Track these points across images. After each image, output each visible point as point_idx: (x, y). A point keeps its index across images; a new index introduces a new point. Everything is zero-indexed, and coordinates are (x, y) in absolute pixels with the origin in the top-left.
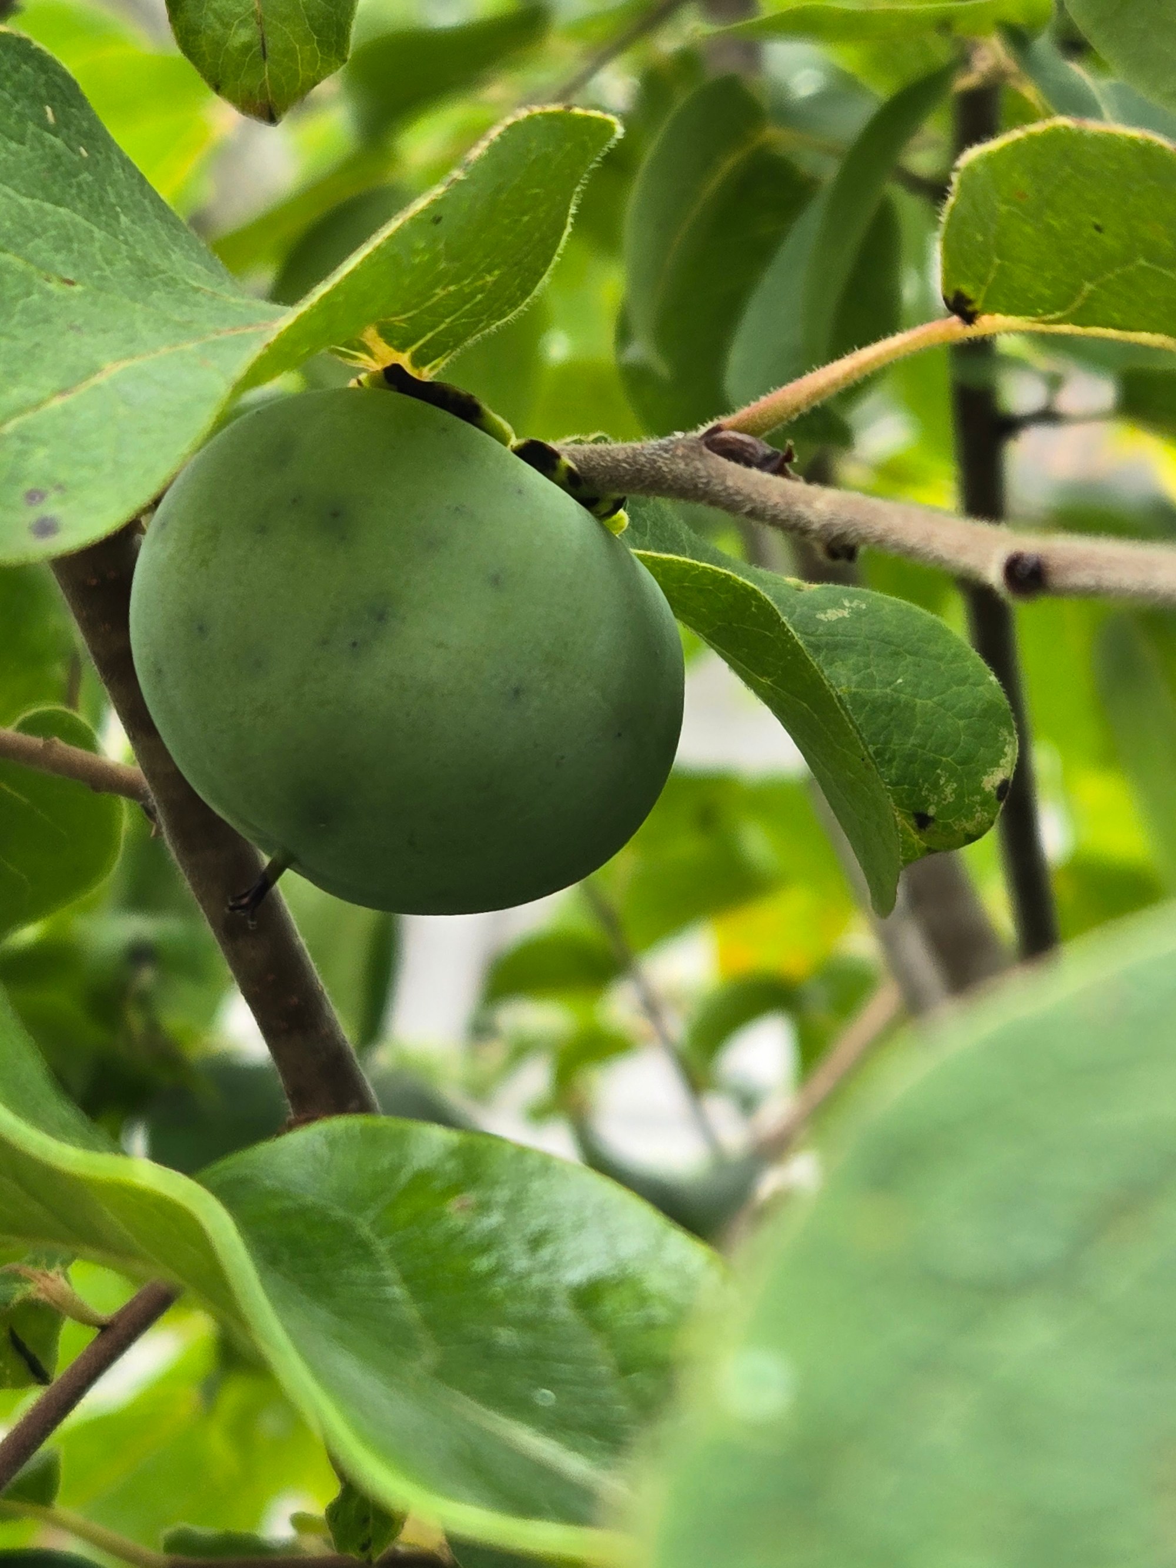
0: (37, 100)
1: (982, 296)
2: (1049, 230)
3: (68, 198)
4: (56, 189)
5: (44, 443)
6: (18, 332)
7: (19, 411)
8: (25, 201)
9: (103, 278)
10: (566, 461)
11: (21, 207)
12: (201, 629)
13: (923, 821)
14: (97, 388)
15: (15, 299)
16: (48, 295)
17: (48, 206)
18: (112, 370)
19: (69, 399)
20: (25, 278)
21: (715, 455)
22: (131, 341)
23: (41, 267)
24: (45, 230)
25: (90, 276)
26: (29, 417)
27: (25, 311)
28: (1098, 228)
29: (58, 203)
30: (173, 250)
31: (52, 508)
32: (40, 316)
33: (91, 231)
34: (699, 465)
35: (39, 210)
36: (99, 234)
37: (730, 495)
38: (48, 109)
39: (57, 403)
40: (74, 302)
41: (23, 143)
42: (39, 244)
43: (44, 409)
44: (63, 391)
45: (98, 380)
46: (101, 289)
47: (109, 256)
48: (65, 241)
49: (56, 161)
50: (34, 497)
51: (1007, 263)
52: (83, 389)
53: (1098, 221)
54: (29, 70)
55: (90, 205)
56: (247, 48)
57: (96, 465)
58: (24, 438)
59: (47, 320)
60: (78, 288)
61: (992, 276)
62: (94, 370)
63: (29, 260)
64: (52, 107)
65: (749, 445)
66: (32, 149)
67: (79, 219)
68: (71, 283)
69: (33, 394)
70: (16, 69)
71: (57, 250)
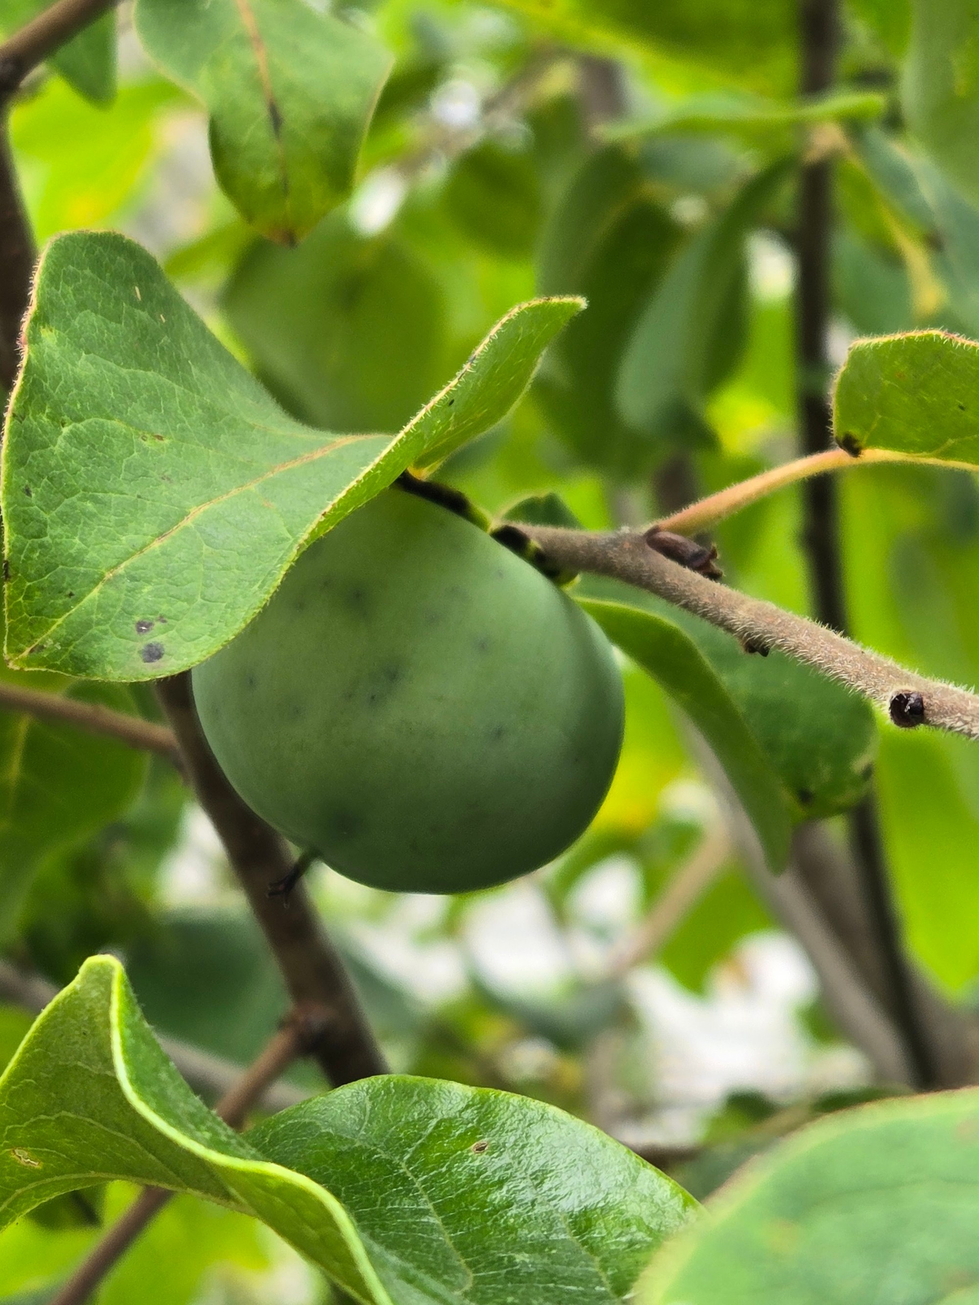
0: (128, 283)
1: (866, 438)
2: (921, 402)
3: (154, 361)
4: (145, 356)
5: (149, 582)
6: (125, 487)
7: (128, 555)
8: (124, 371)
9: (183, 430)
10: (534, 544)
11: (121, 378)
12: (251, 682)
13: (805, 797)
14: (186, 530)
15: (120, 459)
16: (145, 451)
17: (141, 372)
18: (197, 513)
19: (166, 541)
20: (127, 438)
21: (655, 552)
22: (208, 485)
23: (138, 428)
24: (139, 394)
25: (174, 430)
26: (135, 559)
27: (128, 467)
28: (962, 408)
29: (146, 368)
30: (230, 389)
31: (157, 637)
32: (140, 472)
33: (173, 388)
34: (642, 560)
35: (134, 377)
36: (178, 389)
37: (668, 589)
38: (137, 289)
39: (156, 545)
40: (164, 456)
41: (120, 322)
42: (136, 409)
43: (146, 551)
44: (161, 535)
45: (187, 523)
46: (183, 440)
47: (187, 408)
48: (154, 403)
49: (144, 332)
50: (143, 626)
51: (886, 418)
52: (175, 532)
53: (961, 403)
54: (123, 260)
55: (170, 365)
56: (273, 188)
57: (190, 600)
58: (133, 579)
59: (146, 474)
60: (167, 441)
61: (875, 425)
62: (184, 515)
63: (130, 423)
64: (139, 287)
65: (681, 544)
66: (126, 325)
67: (163, 379)
68: (160, 438)
69: (139, 540)
70: (113, 261)
71: (149, 411)
